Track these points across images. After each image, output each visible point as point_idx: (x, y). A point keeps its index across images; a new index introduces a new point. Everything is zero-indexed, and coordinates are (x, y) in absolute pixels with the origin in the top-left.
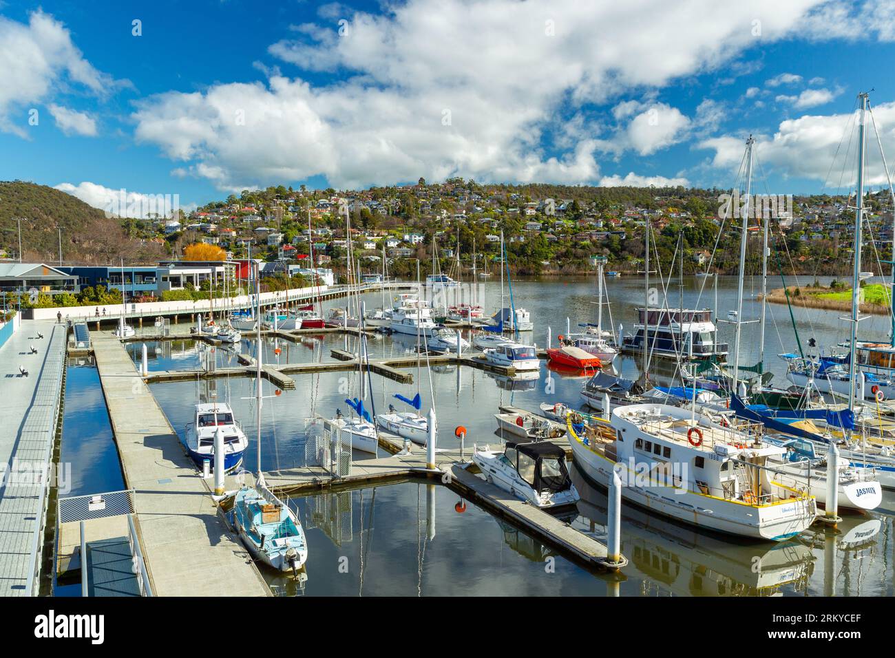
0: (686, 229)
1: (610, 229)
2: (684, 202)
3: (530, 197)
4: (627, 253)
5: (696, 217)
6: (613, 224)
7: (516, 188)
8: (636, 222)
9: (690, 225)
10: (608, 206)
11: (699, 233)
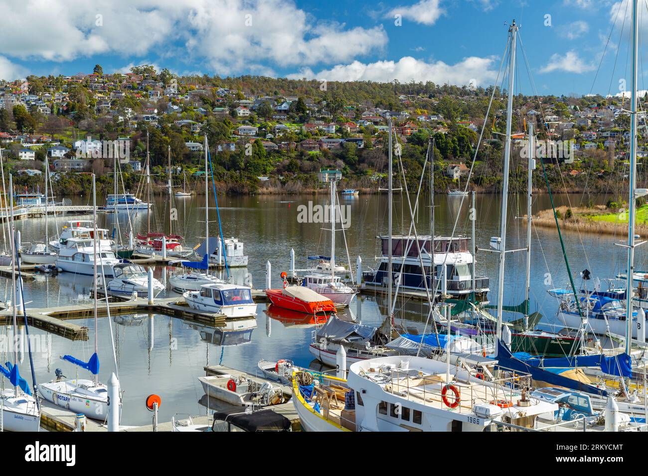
0: (438, 136)
1: (345, 135)
2: (435, 102)
3: (242, 93)
4: (366, 165)
5: (449, 122)
6: (349, 129)
7: (224, 81)
8: (376, 127)
9: (443, 131)
10: (342, 106)
11: (453, 141)
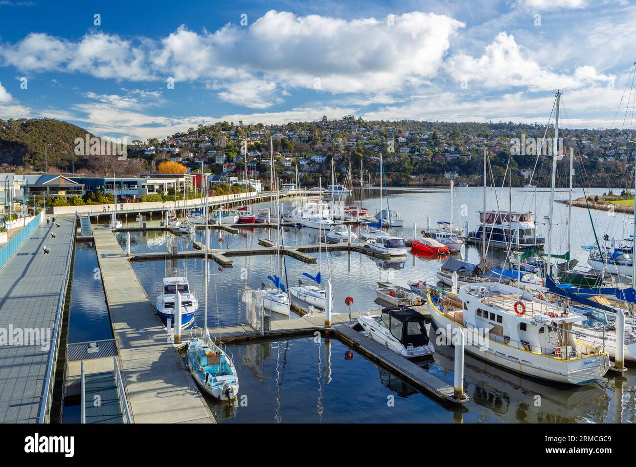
1: (460, 152)
2: (514, 134)
3: (401, 129)
6: (462, 149)
7: (392, 123)
10: (458, 136)
